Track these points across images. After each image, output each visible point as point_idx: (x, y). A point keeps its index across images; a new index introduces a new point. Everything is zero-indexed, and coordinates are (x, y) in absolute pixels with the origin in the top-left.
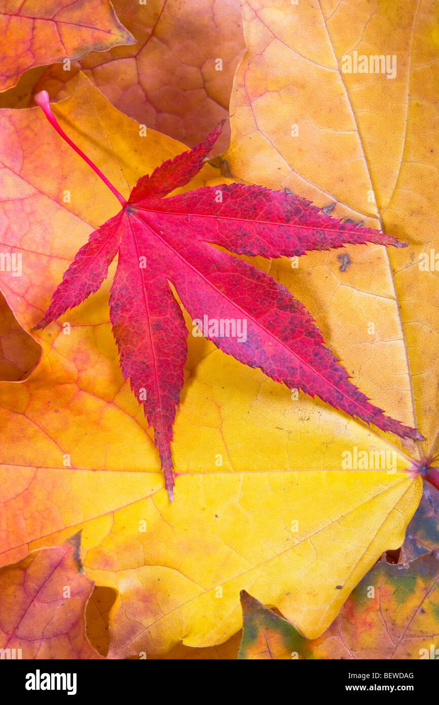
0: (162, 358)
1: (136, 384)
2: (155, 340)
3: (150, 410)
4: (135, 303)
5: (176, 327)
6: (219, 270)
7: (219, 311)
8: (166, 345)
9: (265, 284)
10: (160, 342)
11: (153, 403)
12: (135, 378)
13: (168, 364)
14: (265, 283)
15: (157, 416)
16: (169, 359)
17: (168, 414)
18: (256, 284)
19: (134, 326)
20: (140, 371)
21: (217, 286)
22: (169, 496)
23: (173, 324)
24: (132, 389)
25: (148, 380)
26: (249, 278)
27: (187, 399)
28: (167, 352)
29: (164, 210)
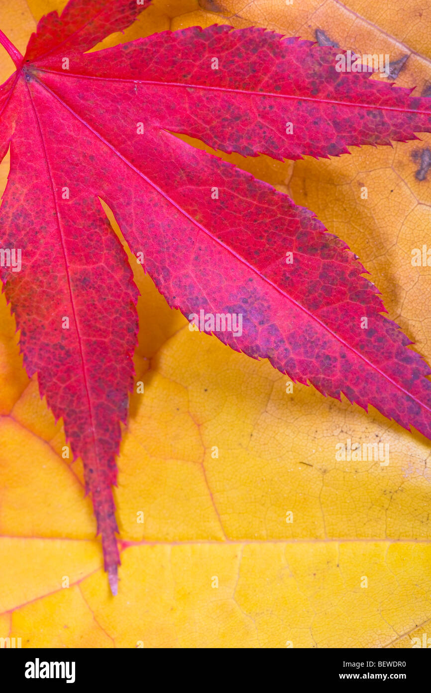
0: (94, 339)
1: (49, 384)
2: (80, 307)
3: (76, 430)
4: (42, 241)
5: (117, 284)
6: (191, 181)
7: (193, 256)
8: (100, 316)
9: (275, 208)
10: (89, 310)
11: (81, 418)
12: (46, 374)
13: (103, 348)
14: (273, 205)
15: (89, 440)
16: (106, 340)
17: (106, 438)
18: (257, 207)
19: (42, 282)
20: (55, 362)
21: (188, 211)
22: (111, 583)
23: (112, 277)
24: (42, 394)
25: (69, 377)
26: (245, 195)
27: (143, 410)
28: (103, 327)
29: (91, 74)
